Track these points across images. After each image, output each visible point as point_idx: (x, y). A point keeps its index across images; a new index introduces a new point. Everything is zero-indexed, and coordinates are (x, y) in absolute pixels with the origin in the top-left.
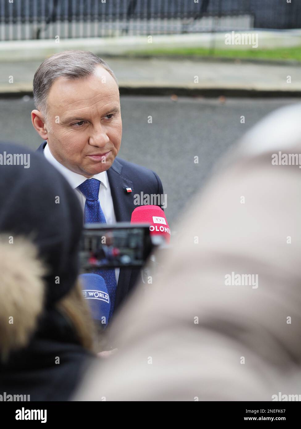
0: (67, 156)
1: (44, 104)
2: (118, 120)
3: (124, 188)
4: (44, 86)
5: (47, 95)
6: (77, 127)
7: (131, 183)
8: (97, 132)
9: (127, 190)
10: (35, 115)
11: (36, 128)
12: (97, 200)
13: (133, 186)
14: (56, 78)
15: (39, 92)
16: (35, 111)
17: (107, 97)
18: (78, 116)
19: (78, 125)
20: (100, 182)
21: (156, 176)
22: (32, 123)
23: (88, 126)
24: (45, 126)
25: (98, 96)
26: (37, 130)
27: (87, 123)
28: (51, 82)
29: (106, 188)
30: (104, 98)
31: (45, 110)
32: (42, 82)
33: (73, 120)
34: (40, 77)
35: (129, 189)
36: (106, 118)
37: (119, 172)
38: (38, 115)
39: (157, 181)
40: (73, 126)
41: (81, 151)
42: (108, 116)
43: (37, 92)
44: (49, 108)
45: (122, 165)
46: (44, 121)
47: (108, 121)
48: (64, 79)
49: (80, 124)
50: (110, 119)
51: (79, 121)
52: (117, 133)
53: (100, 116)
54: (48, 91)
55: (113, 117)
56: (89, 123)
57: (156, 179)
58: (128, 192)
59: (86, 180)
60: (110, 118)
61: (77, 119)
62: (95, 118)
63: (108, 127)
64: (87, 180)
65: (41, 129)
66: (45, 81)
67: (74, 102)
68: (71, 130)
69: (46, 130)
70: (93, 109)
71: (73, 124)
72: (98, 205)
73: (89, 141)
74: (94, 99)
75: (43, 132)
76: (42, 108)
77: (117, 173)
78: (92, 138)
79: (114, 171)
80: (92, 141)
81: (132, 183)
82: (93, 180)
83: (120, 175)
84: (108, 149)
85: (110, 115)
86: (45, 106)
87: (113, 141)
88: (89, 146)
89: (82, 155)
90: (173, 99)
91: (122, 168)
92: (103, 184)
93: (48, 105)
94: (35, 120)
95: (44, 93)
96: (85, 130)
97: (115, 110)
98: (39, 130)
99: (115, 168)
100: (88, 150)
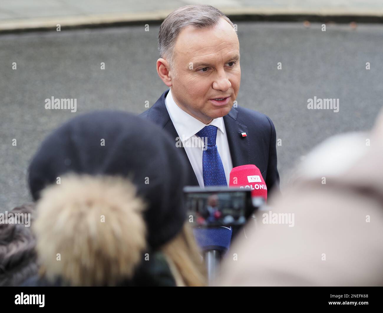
0: (190, 100)
1: (171, 51)
2: (237, 68)
3: (239, 133)
4: (172, 34)
5: (175, 43)
6: (202, 73)
7: (245, 128)
8: (220, 77)
9: (242, 135)
10: (160, 63)
11: (161, 75)
12: (214, 145)
13: (247, 130)
14: (184, 28)
15: (166, 41)
16: (160, 60)
17: (230, 45)
18: (205, 62)
19: (202, 70)
20: (217, 128)
21: (269, 121)
22: (157, 71)
23: (212, 72)
24: (170, 74)
25: (222, 43)
26: (161, 77)
27: (211, 69)
28: (178, 31)
29: (222, 133)
30: (227, 45)
31: (172, 57)
32: (170, 31)
33: (199, 65)
34: (167, 28)
35: (244, 134)
36: (228, 65)
37: (234, 118)
38: (163, 63)
39: (270, 126)
40: (198, 71)
41: (204, 95)
42: (230, 64)
43: (164, 41)
44: (175, 55)
45: (238, 111)
46: (169, 69)
47: (229, 69)
48: (191, 28)
49: (205, 70)
50: (232, 67)
51: (204, 67)
52: (237, 79)
53: (224, 62)
54: (176, 39)
55: (234, 64)
56: (213, 69)
57: (269, 124)
58: (243, 136)
59: (204, 127)
60: (231, 65)
61: (203, 65)
62: (219, 64)
63: (230, 74)
64: (206, 127)
65: (166, 76)
66: (173, 30)
67: (201, 49)
68: (196, 75)
69: (171, 77)
70: (218, 55)
71: (199, 70)
72: (216, 149)
73: (212, 85)
74: (219, 47)
75: (167, 80)
76: (169, 56)
77: (233, 118)
78: (216, 82)
79: (230, 117)
80: (215, 86)
81: (247, 128)
82: (210, 126)
83: (236, 120)
84: (229, 93)
85: (231, 63)
86: (172, 54)
87: (234, 87)
88: (213, 90)
89: (205, 99)
90: (305, 25)
91: (238, 114)
92: (220, 130)
93: (175, 52)
94: (160, 68)
95: (171, 41)
96: (209, 75)
97: (236, 58)
98: (163, 77)
99: (231, 114)
100: (211, 93)
